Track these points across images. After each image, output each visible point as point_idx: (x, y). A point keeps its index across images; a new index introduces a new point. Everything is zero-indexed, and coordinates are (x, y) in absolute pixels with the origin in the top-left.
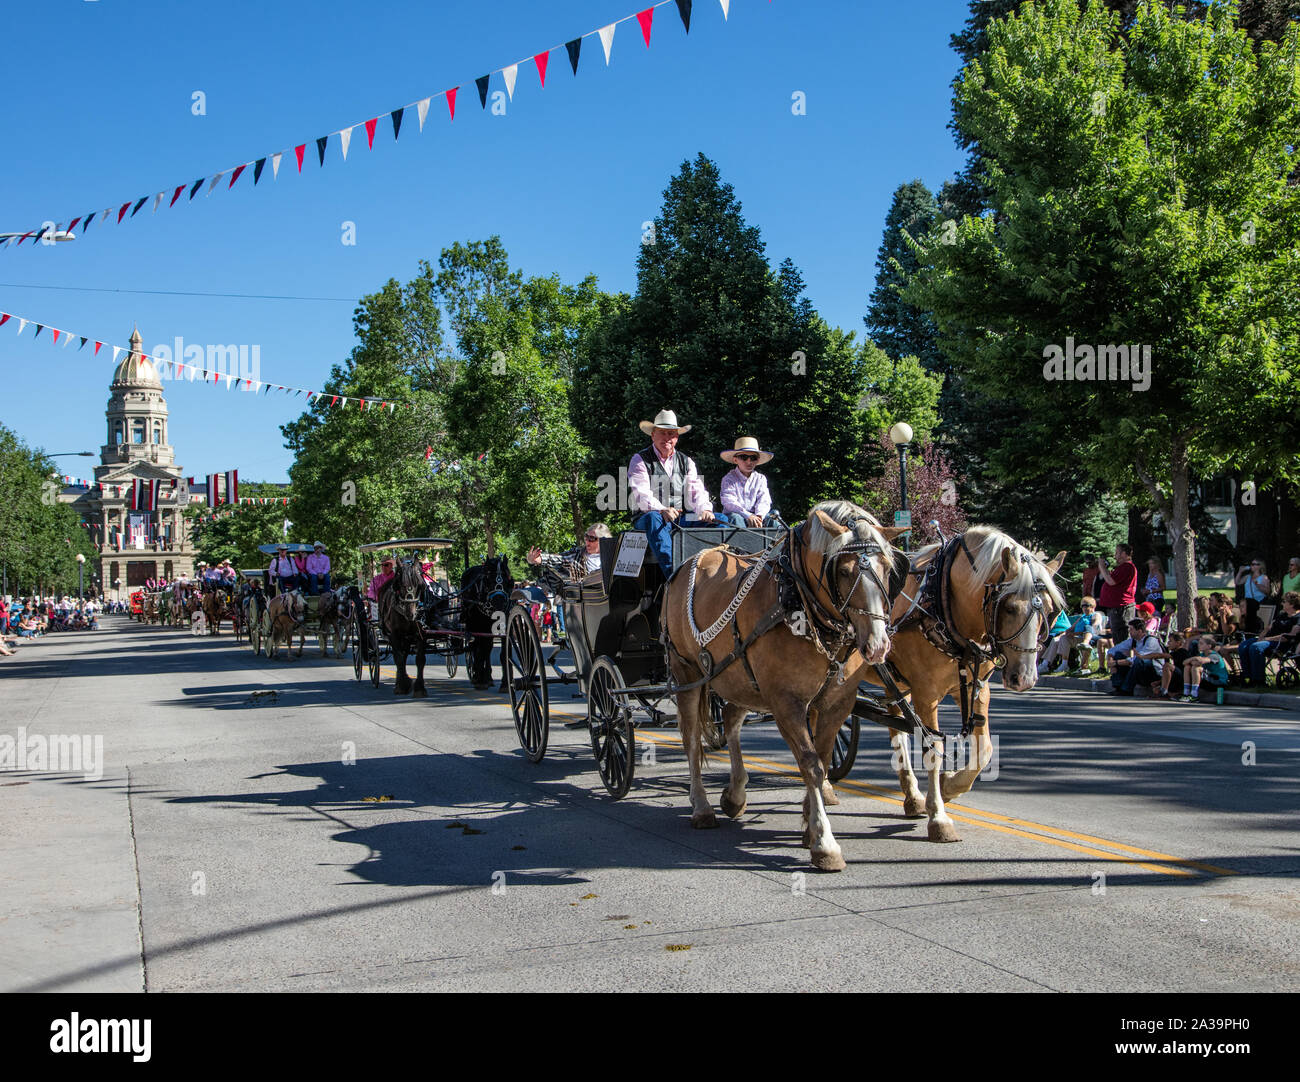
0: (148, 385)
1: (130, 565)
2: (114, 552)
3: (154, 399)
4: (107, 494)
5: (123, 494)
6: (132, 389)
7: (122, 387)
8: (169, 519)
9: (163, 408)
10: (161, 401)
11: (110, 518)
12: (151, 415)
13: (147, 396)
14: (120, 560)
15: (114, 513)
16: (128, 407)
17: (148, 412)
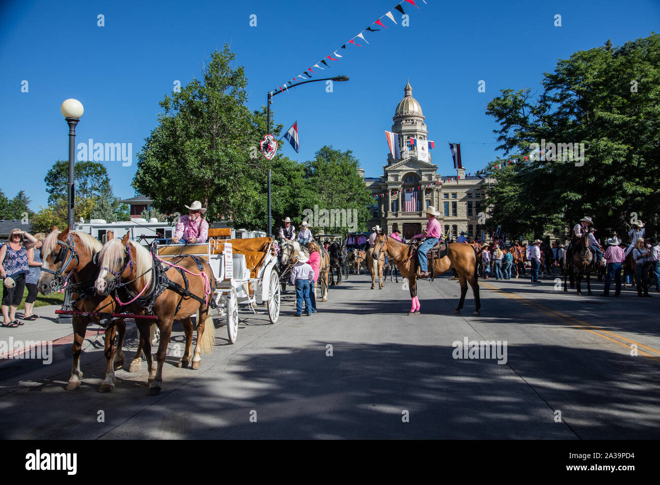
0: (414, 114)
1: (405, 225)
2: (394, 217)
3: (419, 124)
4: (391, 179)
5: (400, 179)
6: (406, 117)
7: (400, 117)
8: (429, 195)
9: (424, 128)
10: (423, 124)
11: (392, 194)
12: (418, 133)
13: (415, 121)
14: (399, 222)
15: (394, 191)
16: (404, 128)
17: (415, 131)
